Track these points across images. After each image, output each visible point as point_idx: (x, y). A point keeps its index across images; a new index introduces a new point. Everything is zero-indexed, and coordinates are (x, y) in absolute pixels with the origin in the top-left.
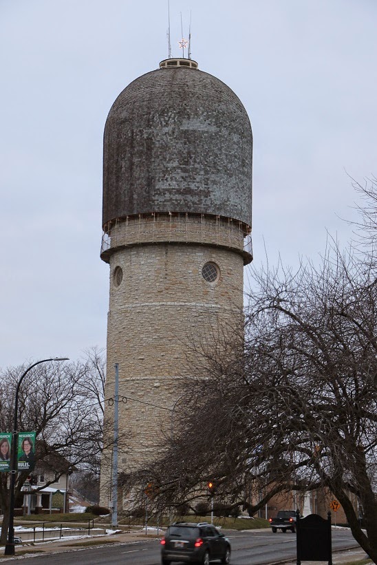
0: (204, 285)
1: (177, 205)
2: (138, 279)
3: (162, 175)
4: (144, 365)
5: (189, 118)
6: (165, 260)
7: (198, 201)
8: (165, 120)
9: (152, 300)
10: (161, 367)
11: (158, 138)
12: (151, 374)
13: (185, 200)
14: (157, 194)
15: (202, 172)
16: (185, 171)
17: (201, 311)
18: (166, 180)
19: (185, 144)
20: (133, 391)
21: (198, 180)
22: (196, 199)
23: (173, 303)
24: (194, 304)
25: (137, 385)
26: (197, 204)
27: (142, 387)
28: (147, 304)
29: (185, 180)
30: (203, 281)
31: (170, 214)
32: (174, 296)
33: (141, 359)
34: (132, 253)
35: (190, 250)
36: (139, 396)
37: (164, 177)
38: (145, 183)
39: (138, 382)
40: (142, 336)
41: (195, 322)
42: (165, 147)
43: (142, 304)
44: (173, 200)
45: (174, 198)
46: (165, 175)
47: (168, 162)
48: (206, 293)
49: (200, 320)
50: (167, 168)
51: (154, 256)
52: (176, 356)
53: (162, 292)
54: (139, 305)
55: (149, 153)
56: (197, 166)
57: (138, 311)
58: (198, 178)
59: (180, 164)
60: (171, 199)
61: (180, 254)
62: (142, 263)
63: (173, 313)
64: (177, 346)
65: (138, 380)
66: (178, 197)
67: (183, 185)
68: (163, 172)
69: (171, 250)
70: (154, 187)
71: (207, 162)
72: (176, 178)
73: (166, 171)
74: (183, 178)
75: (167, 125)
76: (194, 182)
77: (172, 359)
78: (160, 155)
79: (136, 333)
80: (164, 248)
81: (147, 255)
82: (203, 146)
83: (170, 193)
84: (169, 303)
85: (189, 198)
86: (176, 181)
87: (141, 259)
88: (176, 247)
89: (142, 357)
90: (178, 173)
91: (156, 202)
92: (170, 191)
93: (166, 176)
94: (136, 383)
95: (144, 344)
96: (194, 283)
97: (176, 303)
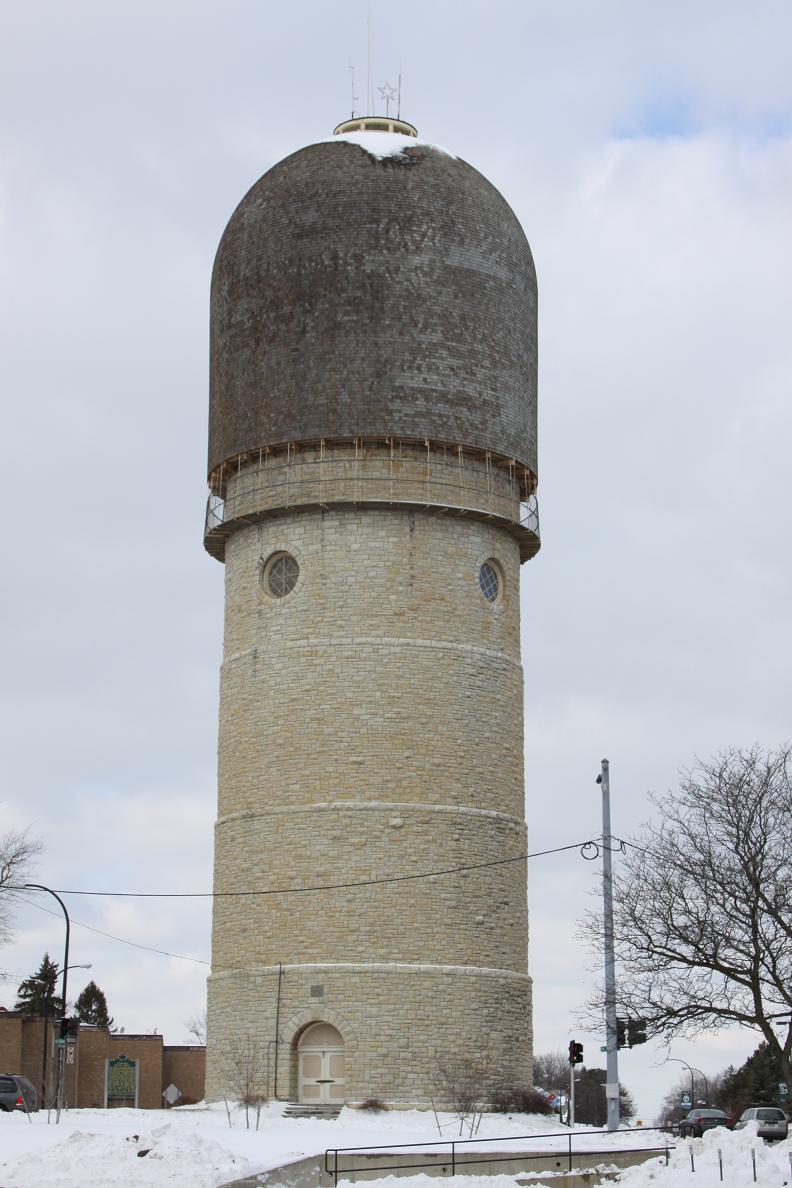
0: (484, 607)
1: (441, 426)
2: (344, 583)
3: (407, 356)
4: (363, 777)
5: (462, 243)
6: (409, 546)
7: (482, 423)
8: (414, 241)
9: (380, 632)
10: (405, 783)
11: (399, 277)
12: (381, 797)
13: (457, 418)
14: (397, 397)
15: (487, 363)
16: (455, 353)
17: (482, 664)
18: (419, 369)
19: (456, 297)
20: (337, 833)
21: (480, 376)
22: (476, 418)
23: (427, 643)
24: (468, 647)
25: (348, 821)
26: (477, 429)
27: (362, 825)
28: (369, 639)
29: (456, 375)
30: (482, 599)
31: (427, 444)
32: (429, 626)
33: (355, 763)
34: (327, 523)
35: (458, 528)
36: (353, 845)
37: (413, 362)
38: (371, 370)
39: (350, 813)
40: (357, 711)
41: (472, 687)
42: (415, 298)
43: (359, 640)
44: (434, 415)
45: (435, 410)
46: (415, 358)
47: (422, 331)
48: (487, 626)
49: (480, 684)
50: (420, 344)
51: (383, 533)
52: (437, 761)
53: (402, 614)
54: (349, 640)
55: (378, 305)
56: (478, 347)
57: (346, 654)
58: (481, 374)
59: (447, 339)
60: (429, 413)
61: (439, 535)
62: (356, 547)
63: (430, 664)
64: (437, 737)
65: (348, 809)
66: (441, 408)
67: (454, 385)
68: (412, 351)
69: (421, 523)
70: (391, 380)
71: (493, 340)
72: (438, 368)
73: (416, 350)
74: (452, 369)
75: (418, 250)
76: (473, 381)
77: (428, 766)
78: (405, 313)
79: (342, 703)
80: (405, 518)
81: (366, 531)
82: (487, 305)
83: (426, 400)
84: (420, 642)
85: (464, 413)
86: (438, 375)
87: (352, 538)
88: (432, 519)
89: (360, 759)
90: (443, 359)
91: (396, 416)
92: (426, 394)
93: (419, 361)
94: (345, 816)
95: (363, 730)
96: (467, 601)
97: (434, 644)
